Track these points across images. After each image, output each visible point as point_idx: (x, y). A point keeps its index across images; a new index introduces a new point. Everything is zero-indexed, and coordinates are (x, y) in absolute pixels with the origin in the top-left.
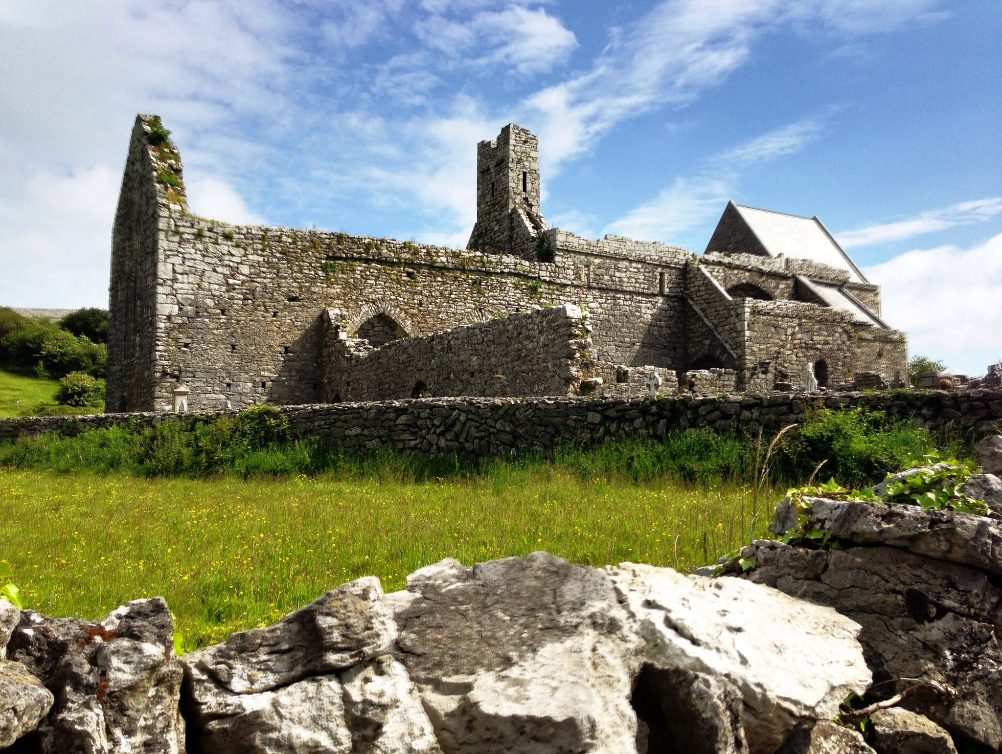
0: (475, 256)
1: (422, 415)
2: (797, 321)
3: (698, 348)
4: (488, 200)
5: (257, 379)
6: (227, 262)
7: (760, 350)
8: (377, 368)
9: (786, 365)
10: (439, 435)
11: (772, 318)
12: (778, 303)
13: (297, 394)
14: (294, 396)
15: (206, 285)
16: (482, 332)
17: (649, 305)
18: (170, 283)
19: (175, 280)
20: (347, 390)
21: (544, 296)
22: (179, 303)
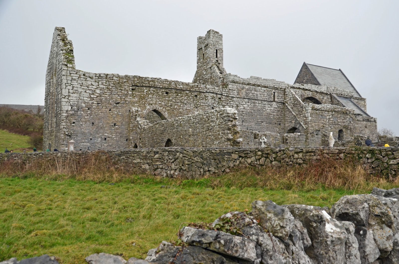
0: (195, 85)
1: (165, 154)
2: (331, 113)
3: (290, 124)
4: (201, 61)
5: (103, 137)
6: (91, 88)
7: (315, 125)
8: (152, 133)
9: (326, 132)
10: (172, 163)
11: (321, 112)
12: (323, 106)
13: (119, 143)
14: (118, 144)
15: (82, 98)
16: (193, 119)
17: (269, 106)
18: (67, 97)
19: (69, 96)
20: (140, 142)
21: (224, 102)
22: (71, 105)
